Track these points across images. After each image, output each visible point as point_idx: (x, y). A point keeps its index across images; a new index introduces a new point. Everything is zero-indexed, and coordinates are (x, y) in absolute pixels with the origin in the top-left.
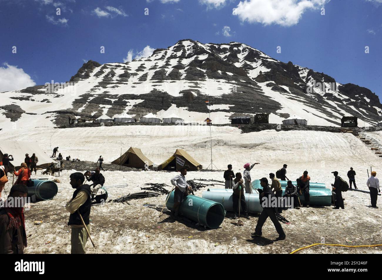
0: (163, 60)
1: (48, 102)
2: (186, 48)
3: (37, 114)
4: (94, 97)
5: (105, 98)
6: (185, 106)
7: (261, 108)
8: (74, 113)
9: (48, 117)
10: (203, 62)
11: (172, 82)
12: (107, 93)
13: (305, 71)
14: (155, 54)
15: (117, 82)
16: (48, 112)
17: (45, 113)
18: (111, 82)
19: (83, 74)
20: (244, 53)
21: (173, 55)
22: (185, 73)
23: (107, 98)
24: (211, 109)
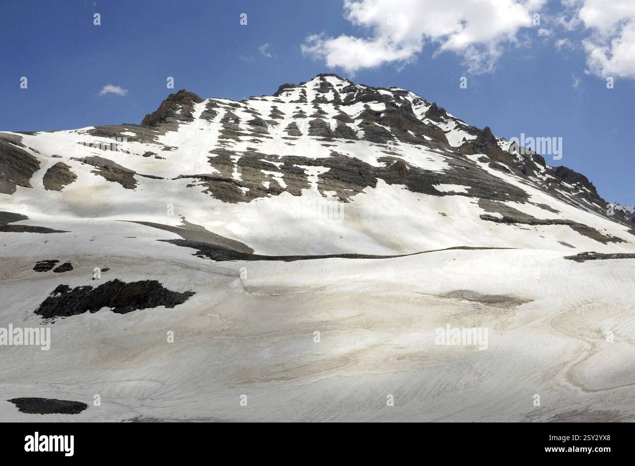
0: (304, 103)
1: (160, 158)
2: (337, 89)
3: (163, 178)
4: (239, 155)
5: (261, 159)
6: (400, 183)
7: (508, 194)
8: (234, 182)
9: (189, 186)
10: (382, 115)
11: (348, 142)
12: (256, 152)
13: (503, 143)
14: (284, 91)
15: (251, 132)
16: (183, 177)
17: (177, 178)
18: (241, 132)
19: (178, 112)
20: (418, 106)
21: (319, 96)
22: (361, 130)
23: (263, 160)
24: (442, 191)
